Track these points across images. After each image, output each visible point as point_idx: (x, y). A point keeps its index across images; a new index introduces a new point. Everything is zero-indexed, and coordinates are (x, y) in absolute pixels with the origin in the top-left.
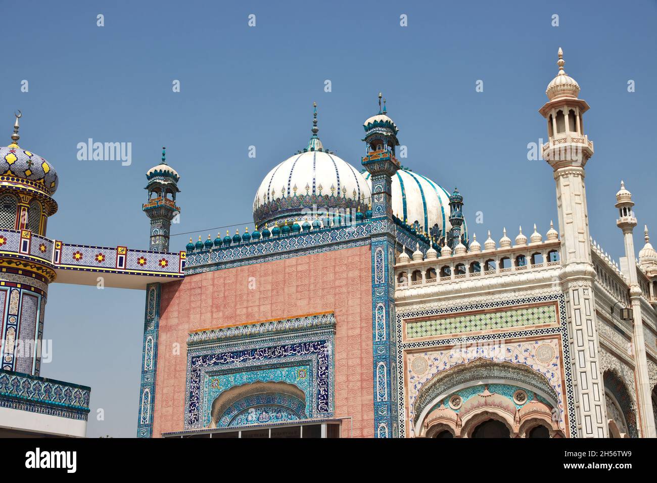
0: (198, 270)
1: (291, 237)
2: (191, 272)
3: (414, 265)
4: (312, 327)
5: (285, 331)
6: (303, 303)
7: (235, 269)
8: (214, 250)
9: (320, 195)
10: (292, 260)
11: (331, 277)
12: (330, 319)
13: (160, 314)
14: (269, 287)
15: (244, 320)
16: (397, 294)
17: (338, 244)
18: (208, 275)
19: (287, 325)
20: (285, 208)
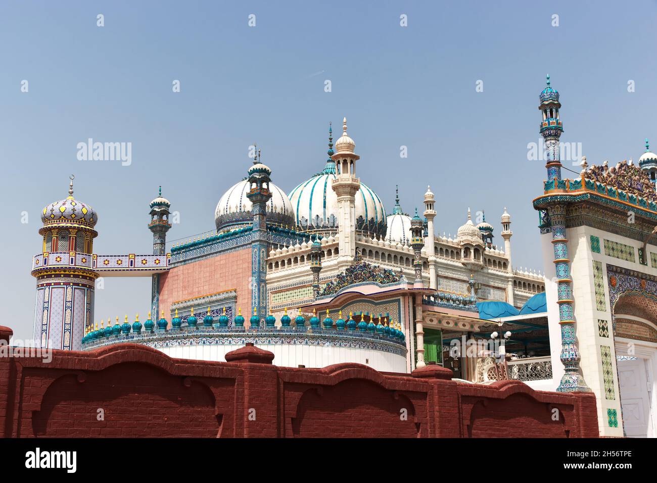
0: (176, 265)
1: (218, 243)
2: (173, 266)
3: (275, 258)
4: (225, 299)
5: (213, 302)
6: (222, 284)
7: (192, 264)
8: (183, 252)
9: (244, 211)
10: (218, 257)
11: (235, 267)
12: (234, 294)
13: (159, 293)
14: (208, 274)
15: (196, 295)
16: (268, 277)
17: (239, 247)
18: (181, 268)
19: (214, 298)
20: (225, 221)
